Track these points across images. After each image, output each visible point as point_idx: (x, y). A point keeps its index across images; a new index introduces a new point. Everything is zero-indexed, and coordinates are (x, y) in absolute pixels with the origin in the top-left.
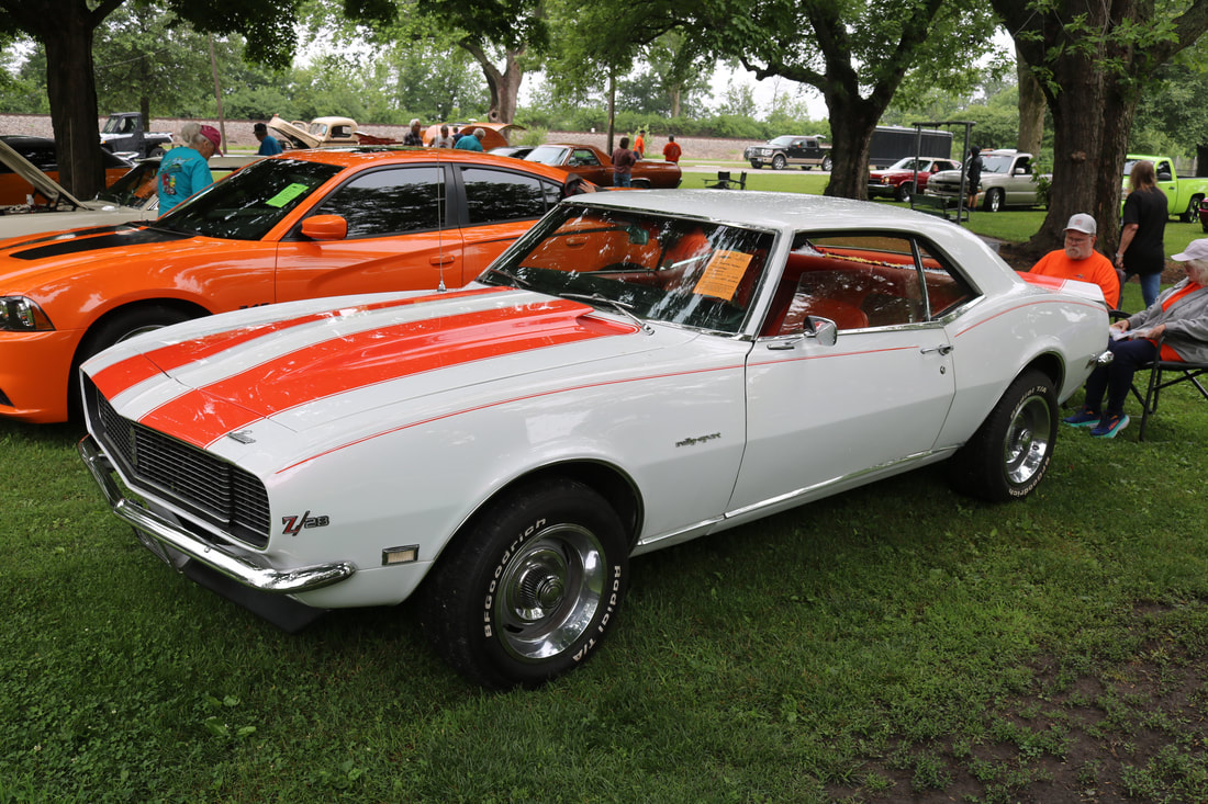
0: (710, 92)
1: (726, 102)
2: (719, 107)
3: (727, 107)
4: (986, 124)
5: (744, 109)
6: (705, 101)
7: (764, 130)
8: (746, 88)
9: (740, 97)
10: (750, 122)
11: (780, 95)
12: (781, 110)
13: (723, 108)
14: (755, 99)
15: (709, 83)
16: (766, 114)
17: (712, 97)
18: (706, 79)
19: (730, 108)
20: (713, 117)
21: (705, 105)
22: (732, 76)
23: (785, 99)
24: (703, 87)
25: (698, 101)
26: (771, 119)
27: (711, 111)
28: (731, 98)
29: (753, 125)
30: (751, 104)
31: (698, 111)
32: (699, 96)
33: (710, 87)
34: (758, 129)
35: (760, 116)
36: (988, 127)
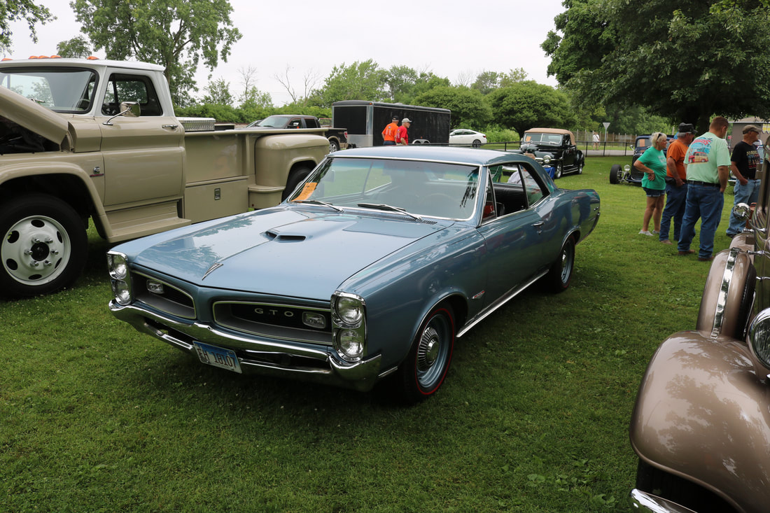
0: (195, 86)
1: (208, 94)
2: (203, 98)
3: (209, 98)
4: (455, 103)
5: (223, 100)
6: (191, 93)
7: (240, 115)
8: (223, 83)
9: (218, 90)
10: (228, 109)
11: (250, 88)
12: (252, 100)
13: (207, 99)
14: (230, 92)
15: (193, 79)
16: (240, 104)
17: (196, 90)
18: (190, 76)
19: (212, 99)
20: (198, 105)
21: (192, 97)
22: (211, 73)
23: (254, 91)
24: (189, 83)
25: (185, 93)
26: (245, 107)
27: (197, 101)
28: (212, 92)
29: (232, 112)
30: (228, 96)
31: (186, 101)
32: (186, 89)
33: (194, 83)
34: (235, 114)
35: (236, 105)
36: (456, 106)
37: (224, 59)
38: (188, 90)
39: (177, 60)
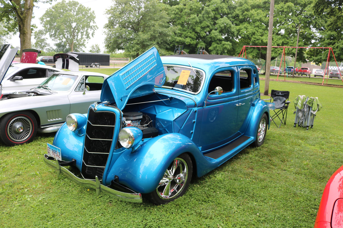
37: (93, 36)
38: (83, 47)
39: (77, 36)
